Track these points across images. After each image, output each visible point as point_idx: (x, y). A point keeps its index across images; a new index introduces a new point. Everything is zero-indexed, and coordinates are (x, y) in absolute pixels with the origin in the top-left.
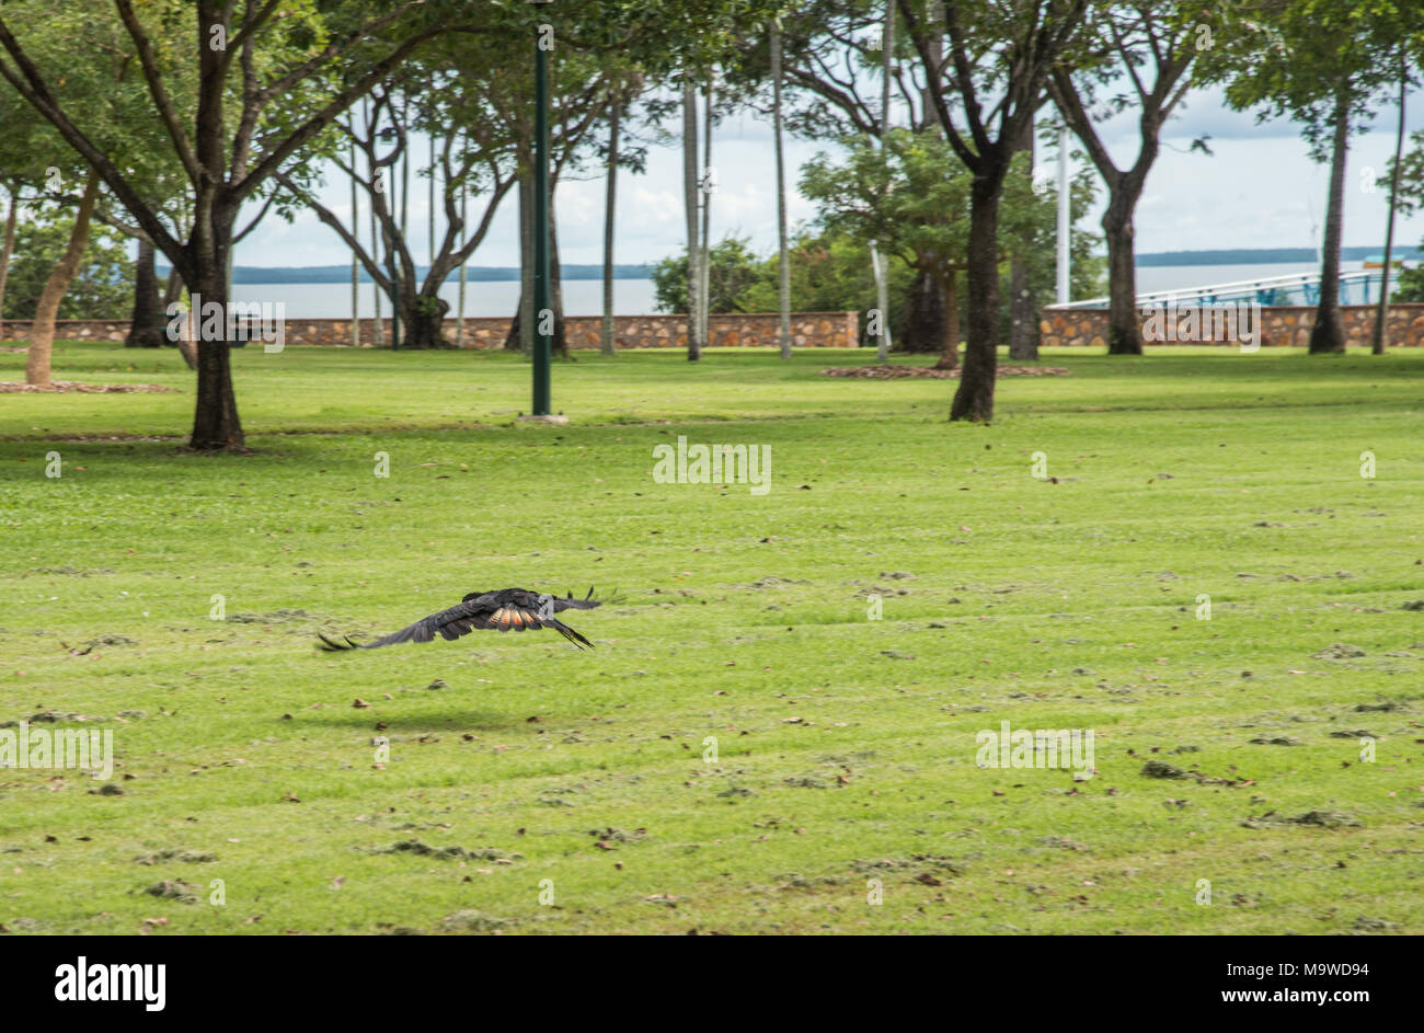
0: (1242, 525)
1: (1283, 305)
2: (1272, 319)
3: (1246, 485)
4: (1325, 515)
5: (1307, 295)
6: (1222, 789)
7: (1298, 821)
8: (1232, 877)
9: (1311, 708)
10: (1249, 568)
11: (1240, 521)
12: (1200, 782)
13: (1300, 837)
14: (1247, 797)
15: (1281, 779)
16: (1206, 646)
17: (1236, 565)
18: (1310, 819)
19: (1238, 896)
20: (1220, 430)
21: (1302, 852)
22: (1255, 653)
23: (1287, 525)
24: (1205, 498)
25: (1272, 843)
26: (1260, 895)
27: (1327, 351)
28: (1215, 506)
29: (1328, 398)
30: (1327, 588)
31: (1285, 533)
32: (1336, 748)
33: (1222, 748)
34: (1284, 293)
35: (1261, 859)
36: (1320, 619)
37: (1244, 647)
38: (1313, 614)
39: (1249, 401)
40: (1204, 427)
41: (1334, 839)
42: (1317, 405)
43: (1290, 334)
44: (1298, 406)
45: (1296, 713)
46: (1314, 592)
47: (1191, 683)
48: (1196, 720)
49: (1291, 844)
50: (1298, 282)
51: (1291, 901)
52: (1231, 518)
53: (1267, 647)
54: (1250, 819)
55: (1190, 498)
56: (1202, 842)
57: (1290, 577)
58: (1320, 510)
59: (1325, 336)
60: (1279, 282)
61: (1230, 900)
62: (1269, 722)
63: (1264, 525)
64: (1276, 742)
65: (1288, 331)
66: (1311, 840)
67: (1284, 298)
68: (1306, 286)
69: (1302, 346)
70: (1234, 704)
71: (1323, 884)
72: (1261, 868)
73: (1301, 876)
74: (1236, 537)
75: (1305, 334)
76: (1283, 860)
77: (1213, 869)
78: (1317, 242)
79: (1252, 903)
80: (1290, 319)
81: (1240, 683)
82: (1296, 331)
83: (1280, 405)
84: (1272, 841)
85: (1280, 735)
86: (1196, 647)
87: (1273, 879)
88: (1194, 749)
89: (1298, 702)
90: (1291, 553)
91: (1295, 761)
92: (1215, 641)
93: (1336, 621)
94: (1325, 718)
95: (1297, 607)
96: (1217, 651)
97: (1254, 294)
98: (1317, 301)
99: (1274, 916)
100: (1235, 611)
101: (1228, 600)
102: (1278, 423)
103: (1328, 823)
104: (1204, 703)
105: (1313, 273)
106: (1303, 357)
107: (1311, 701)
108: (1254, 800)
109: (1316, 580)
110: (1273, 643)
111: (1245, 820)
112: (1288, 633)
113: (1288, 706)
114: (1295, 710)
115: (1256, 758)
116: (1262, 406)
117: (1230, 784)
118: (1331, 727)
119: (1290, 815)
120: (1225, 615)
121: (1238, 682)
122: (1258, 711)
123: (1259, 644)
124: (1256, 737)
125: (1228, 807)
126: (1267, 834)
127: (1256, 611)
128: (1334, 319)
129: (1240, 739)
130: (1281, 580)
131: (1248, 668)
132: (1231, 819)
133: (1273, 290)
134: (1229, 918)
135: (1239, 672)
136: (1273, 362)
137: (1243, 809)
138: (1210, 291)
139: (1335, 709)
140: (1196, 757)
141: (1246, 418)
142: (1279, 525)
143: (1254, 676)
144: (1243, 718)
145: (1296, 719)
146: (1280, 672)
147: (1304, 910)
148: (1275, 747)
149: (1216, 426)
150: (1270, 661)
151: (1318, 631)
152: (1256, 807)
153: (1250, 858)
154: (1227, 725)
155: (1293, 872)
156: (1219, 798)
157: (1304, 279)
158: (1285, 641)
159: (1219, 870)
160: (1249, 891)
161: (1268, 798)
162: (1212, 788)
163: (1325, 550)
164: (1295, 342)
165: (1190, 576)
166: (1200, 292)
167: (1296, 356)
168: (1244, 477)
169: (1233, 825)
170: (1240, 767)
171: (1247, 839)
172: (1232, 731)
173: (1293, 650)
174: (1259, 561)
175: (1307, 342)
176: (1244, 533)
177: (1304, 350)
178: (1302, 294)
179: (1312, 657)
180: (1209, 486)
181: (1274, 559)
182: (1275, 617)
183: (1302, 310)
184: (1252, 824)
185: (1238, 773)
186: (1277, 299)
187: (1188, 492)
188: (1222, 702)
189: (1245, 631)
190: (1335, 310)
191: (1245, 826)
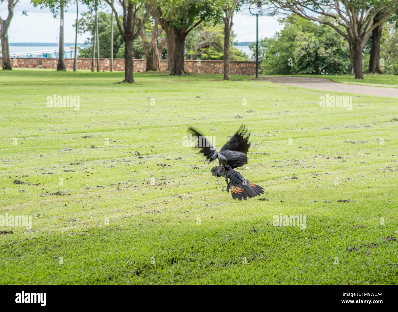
0: (40, 116)
1: (49, 58)
2: (46, 61)
3: (41, 105)
4: (62, 114)
5: (56, 55)
6: (35, 186)
7: (55, 194)
8: (37, 210)
9: (58, 164)
10: (42, 127)
11: (40, 115)
12: (29, 185)
13: (55, 198)
14: (41, 188)
15: (50, 183)
16: (31, 149)
17: (39, 127)
18: (58, 193)
19: (39, 215)
20: (34, 91)
21: (56, 202)
22: (44, 150)
23: (52, 116)
24: (30, 109)
25: (48, 200)
26: (44, 214)
27: (61, 70)
28: (33, 111)
29: (62, 83)
30: (62, 133)
31: (51, 118)
32: (65, 175)
33: (35, 175)
34: (50, 55)
35: (45, 205)
36: (61, 141)
37: (41, 149)
38: (59, 139)
39: (41, 83)
40: (30, 90)
41: (64, 199)
42: (59, 84)
43: (52, 65)
44: (54, 84)
45: (54, 166)
46: (59, 133)
47: (26, 158)
48: (28, 168)
49: (53, 200)
50: (53, 52)
51: (53, 215)
52: (37, 114)
53: (47, 148)
54: (42, 194)
55: (26, 109)
56: (29, 201)
57: (53, 130)
58: (61, 112)
59: (61, 67)
60: (48, 51)
61: (36, 216)
62: (47, 168)
63: (46, 116)
64: (49, 173)
65: (51, 64)
66: (58, 199)
67: (50, 56)
68: (55, 53)
69: (55, 69)
70: (38, 164)
71: (60, 210)
72: (45, 207)
73: (55, 208)
74: (39, 119)
75: (56, 66)
76: (50, 204)
77: (32, 208)
78: (58, 41)
79: (42, 216)
80: (52, 61)
81: (40, 158)
82: (53, 65)
83: (50, 84)
84: (48, 199)
85: (50, 171)
86: (28, 149)
87: (48, 210)
88: (27, 176)
89: (55, 163)
90: (53, 123)
91: (54, 178)
92: (33, 147)
93: (65, 141)
94: (62, 167)
95: (55, 138)
96: (33, 150)
97: (42, 55)
98: (58, 57)
99: (48, 219)
100: (39, 139)
101: (36, 136)
102: (49, 89)
103: (62, 194)
104: (30, 164)
105: (57, 50)
106: (55, 72)
107: (58, 162)
108: (43, 189)
109: (60, 130)
110: (48, 147)
111: (41, 194)
112: (52, 144)
113: (52, 164)
114: (54, 165)
115: (44, 178)
116: (45, 85)
117: (37, 185)
118: (64, 169)
119: (53, 193)
120: (36, 140)
121: (39, 158)
122: (45, 165)
123: (45, 148)
124: (44, 172)
125: (36, 191)
126: (47, 198)
127: (44, 139)
128: (63, 62)
129: (40, 173)
130: (51, 131)
131: (42, 154)
132: (37, 194)
133: (47, 54)
134: (36, 221)
135: (40, 155)
136: (47, 73)
137: (40, 191)
138: (30, 53)
139: (65, 164)
140: (27, 178)
141: (41, 88)
142: (50, 116)
143: (43, 156)
144: (40, 167)
145: (54, 167)
146: (51, 155)
147: (56, 217)
148: (49, 175)
149: (33, 90)
150: (47, 152)
151: (60, 144)
152: (44, 191)
153: (42, 204)
154: (36, 169)
155: (53, 207)
156: (34, 189)
157: (55, 51)
158: (51, 146)
159: (34, 208)
160: (41, 213)
161: (47, 188)
162: (32, 186)
163: (62, 122)
164: (53, 68)
165: (26, 130)
166: (27, 54)
167: (54, 71)
168: (41, 103)
169: (37, 196)
170: (40, 180)
171: (41, 199)
172: (37, 171)
173: (54, 149)
174: (45, 126)
175: (56, 68)
176: (41, 118)
177: (56, 70)
178: (55, 55)
179: (59, 151)
180: (31, 106)
181: (49, 125)
182: (49, 140)
183: (55, 59)
184: (43, 195)
185: (39, 182)
186: (48, 56)
187: (26, 107)
188: (35, 163)
189: (41, 144)
190: (63, 59)
191: (41, 196)
